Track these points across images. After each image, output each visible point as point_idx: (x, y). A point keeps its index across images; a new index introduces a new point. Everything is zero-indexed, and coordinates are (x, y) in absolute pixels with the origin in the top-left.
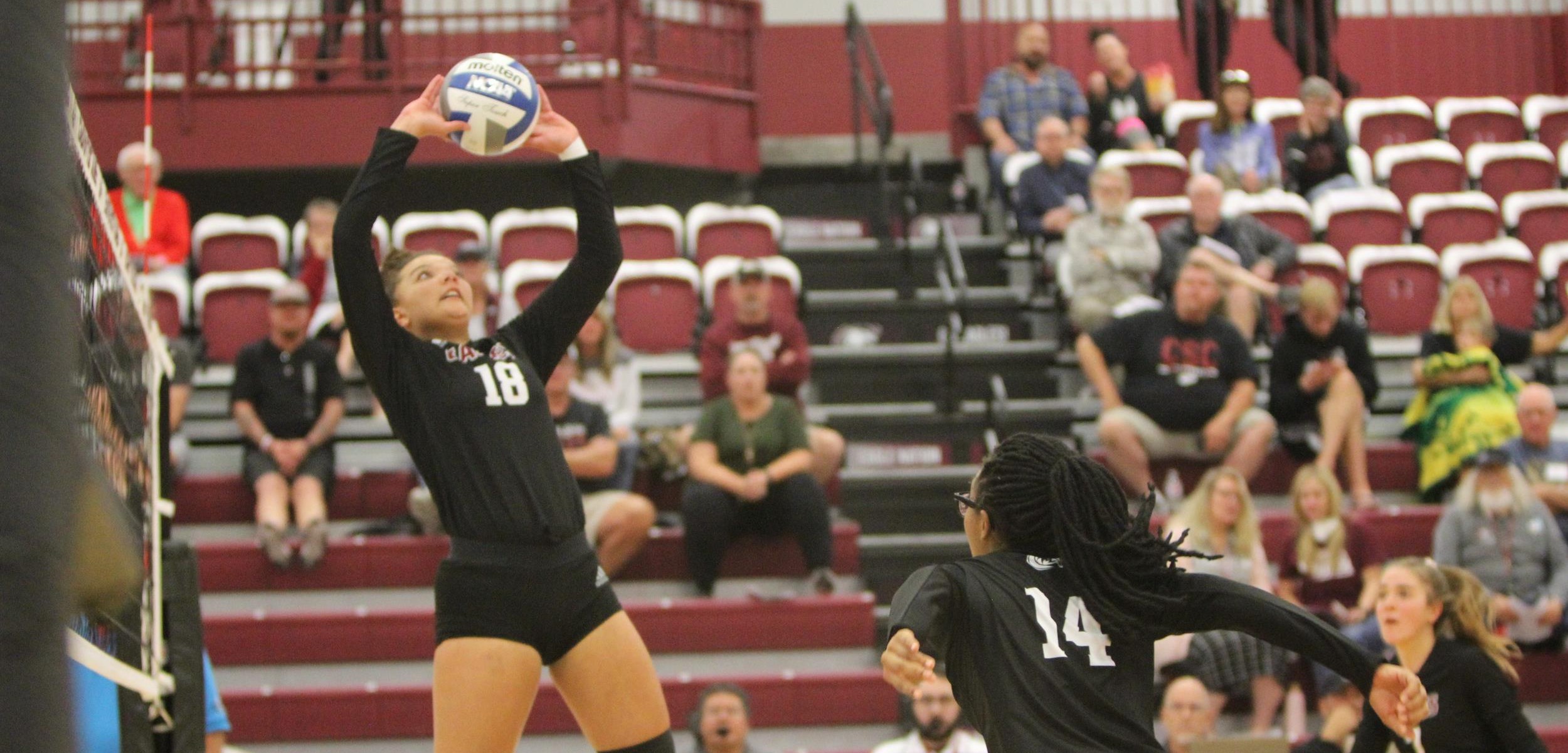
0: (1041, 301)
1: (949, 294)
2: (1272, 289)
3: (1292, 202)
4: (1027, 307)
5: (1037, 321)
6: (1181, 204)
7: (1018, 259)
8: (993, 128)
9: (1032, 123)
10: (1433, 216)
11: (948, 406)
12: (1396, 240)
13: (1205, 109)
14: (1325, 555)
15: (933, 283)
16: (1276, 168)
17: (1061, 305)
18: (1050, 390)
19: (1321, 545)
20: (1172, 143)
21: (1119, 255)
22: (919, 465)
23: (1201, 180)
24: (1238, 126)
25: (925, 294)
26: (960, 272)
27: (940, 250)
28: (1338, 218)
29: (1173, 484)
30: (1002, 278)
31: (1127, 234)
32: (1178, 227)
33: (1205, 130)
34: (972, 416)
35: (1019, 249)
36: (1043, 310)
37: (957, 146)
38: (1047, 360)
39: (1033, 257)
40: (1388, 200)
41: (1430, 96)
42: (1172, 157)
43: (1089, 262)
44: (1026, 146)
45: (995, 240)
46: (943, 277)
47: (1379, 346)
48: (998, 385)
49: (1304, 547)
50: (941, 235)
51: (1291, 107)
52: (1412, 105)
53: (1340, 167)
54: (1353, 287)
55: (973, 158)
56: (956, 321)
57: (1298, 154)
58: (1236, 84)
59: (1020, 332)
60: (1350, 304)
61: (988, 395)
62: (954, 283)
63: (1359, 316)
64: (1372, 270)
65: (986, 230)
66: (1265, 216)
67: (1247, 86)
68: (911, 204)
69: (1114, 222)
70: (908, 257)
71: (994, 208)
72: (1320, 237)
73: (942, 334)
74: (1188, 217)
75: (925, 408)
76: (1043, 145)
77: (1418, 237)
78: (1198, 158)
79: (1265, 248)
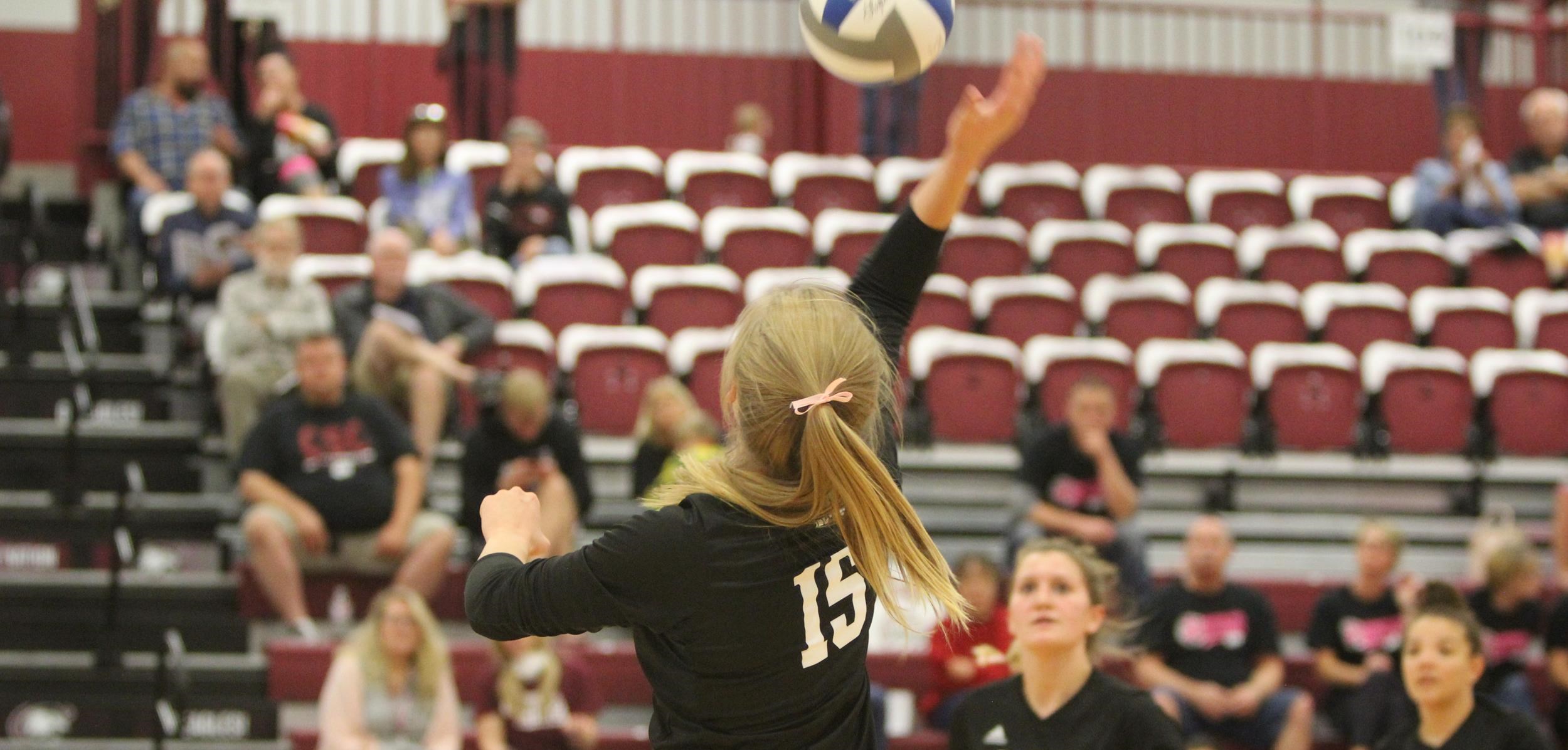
0: (184, 375)
1: (76, 362)
2: (466, 374)
3: (491, 268)
4: (164, 382)
5: (177, 400)
6: (358, 265)
7: (157, 323)
8: (133, 163)
9: (182, 159)
10: (663, 294)
11: (68, 497)
12: (615, 321)
13: (389, 151)
14: (533, 701)
15: (55, 347)
16: (472, 225)
17: (209, 381)
18: (191, 484)
19: (531, 685)
20: (347, 190)
21: (282, 321)
22: (29, 567)
23: (384, 237)
24: (428, 174)
25: (43, 361)
26: (90, 334)
27: (66, 308)
28: (549, 292)
29: (341, 606)
30: (135, 346)
31: (294, 299)
32: (354, 293)
33: (389, 178)
34: (99, 513)
35: (158, 311)
36: (186, 388)
37: (85, 184)
38: (188, 448)
39: (176, 322)
40: (608, 272)
41: (664, 147)
42: (346, 208)
43: (246, 328)
44: (176, 184)
45: (127, 298)
46: (68, 341)
47: (595, 448)
48: (135, 476)
49: (508, 688)
50: (67, 289)
51: (491, 153)
52: (639, 158)
53: (559, 229)
54: (565, 375)
55: (104, 199)
56: (82, 396)
57: (499, 211)
58: (427, 123)
59: (157, 411)
60: (560, 394)
61: (122, 487)
62: (81, 347)
63: (569, 411)
64: (589, 356)
65: (116, 284)
66: (461, 285)
67: (440, 126)
68: (29, 250)
69: (280, 283)
70: (24, 315)
71: (128, 259)
72: (525, 313)
73: (63, 412)
74: (368, 282)
75: (38, 499)
76: (198, 185)
77: (644, 318)
78: (379, 210)
79: (458, 324)
